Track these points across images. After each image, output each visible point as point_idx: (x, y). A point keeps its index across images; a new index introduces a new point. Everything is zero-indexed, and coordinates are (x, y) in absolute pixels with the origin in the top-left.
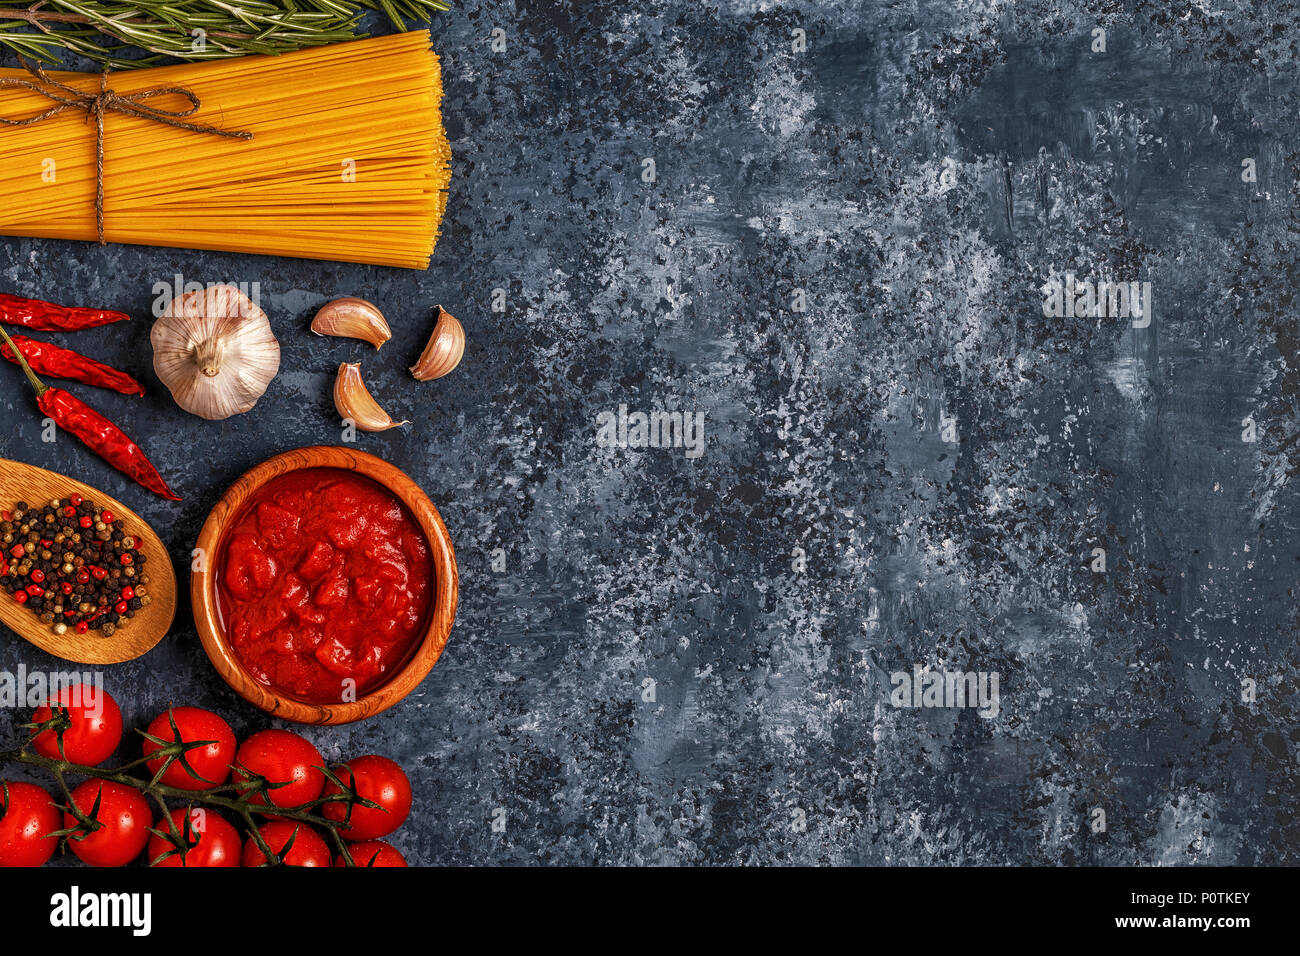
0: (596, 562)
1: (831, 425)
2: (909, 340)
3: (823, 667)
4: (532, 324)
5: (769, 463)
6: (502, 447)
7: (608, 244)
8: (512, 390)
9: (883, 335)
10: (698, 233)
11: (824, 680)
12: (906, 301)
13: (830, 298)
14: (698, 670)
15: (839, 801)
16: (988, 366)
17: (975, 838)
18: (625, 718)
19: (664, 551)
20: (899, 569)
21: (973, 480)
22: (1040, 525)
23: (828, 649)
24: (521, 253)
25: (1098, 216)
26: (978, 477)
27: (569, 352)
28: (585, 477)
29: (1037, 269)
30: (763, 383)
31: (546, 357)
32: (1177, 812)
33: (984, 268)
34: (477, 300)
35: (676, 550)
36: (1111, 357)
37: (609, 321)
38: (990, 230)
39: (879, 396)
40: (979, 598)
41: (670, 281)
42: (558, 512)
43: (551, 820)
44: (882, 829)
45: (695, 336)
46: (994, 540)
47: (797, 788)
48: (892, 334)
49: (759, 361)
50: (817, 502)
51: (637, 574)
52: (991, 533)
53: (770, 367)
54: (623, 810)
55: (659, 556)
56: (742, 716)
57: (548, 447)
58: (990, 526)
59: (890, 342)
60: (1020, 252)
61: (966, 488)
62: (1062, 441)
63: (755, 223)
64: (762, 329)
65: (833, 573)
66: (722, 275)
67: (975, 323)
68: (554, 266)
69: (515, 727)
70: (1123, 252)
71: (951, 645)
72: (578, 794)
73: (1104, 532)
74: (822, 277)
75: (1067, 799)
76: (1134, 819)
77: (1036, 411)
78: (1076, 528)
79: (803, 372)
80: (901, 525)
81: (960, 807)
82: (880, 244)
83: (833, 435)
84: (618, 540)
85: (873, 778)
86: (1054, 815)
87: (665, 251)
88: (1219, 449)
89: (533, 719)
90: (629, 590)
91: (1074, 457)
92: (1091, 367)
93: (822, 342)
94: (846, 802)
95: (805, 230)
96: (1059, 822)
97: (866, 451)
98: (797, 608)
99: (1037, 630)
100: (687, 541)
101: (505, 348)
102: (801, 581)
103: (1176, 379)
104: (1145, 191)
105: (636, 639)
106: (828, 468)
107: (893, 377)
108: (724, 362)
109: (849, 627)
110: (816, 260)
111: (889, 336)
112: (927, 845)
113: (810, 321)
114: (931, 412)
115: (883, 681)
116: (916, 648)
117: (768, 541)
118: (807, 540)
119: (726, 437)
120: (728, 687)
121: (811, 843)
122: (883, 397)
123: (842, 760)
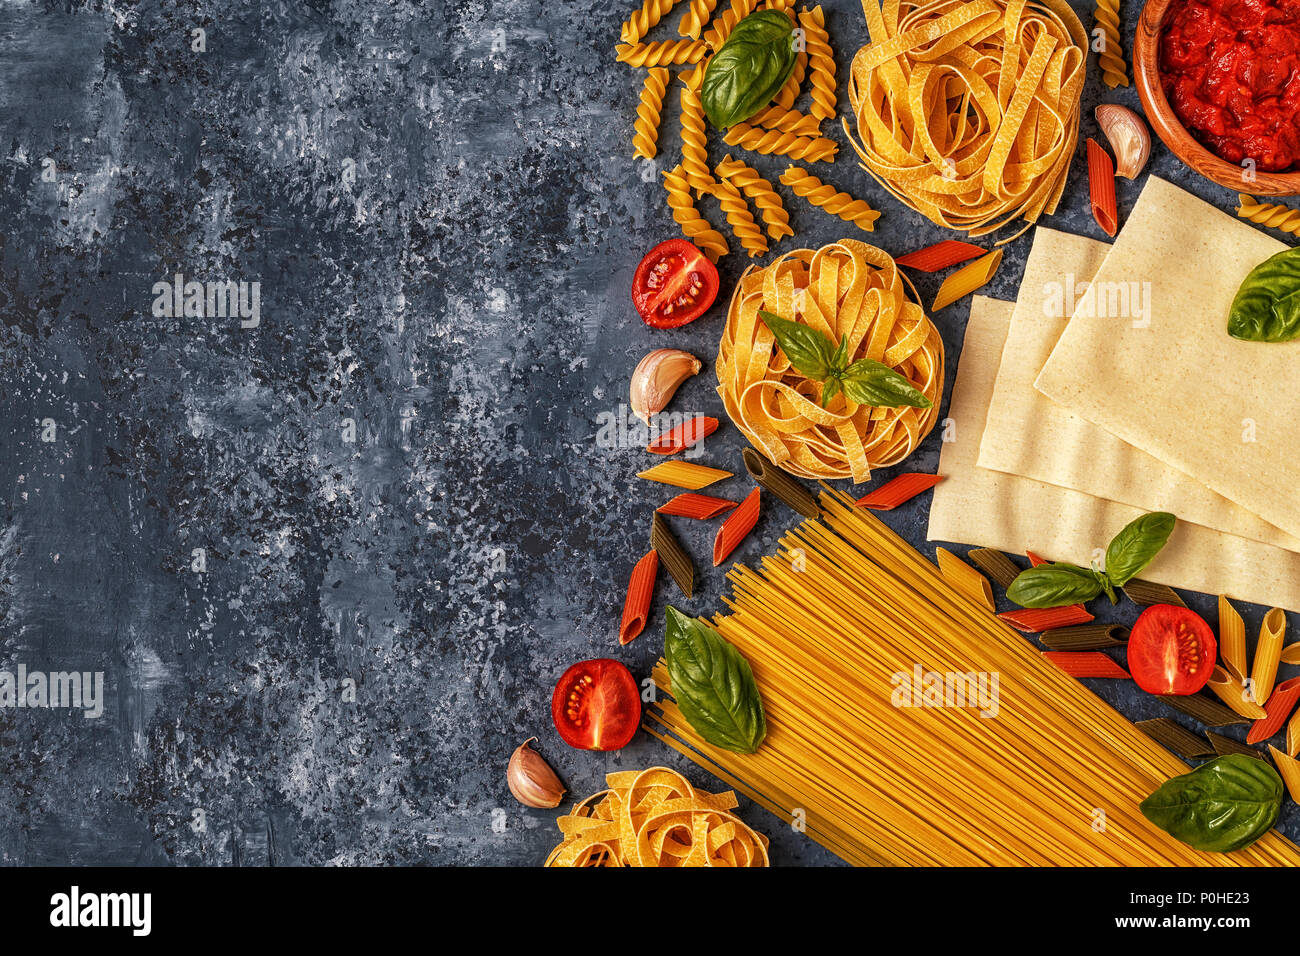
1: (452, 616)
2: (373, 705)
3: (457, 370)
5: (515, 577)
9: (399, 709)
11: (455, 356)
13: (454, 746)
14: (585, 365)
15: (439, 234)
16: (291, 679)
17: (301, 197)
19: (620, 486)
20: (380, 470)
21: (306, 562)
22: (237, 517)
23: (452, 388)
25: (181, 833)
29: (242, 778)
32: (94, 226)
33: (297, 779)
35: (608, 487)
36: (165, 690)
38: (291, 818)
39: (403, 647)
40: (298, 441)
44: (395, 205)
46: (284, 501)
47: (482, 246)
48: (390, 710)
49: (526, 680)
50: (465, 537)
52: (287, 508)
53: (515, 675)
55: (626, 480)
56: (538, 319)
58: (287, 516)
59: (392, 702)
60: (260, 796)
61: (313, 554)
62: (215, 603)
67: (306, 722)
70: (155, 797)
71: (326, 394)
73: (171, 511)
74: (462, 768)
75: (207, 238)
76: (138, 218)
77: (243, 633)
78: (200, 514)
79: (481, 669)
80: (379, 515)
81: (316, 229)
82: (404, 802)
83: (449, 606)
85: (405, 257)
86: (220, 222)
88: (54, 597)
91: (202, 586)
92: (186, 679)
93: (461, 701)
94: (432, 233)
95: (480, 816)
96: (215, 215)
97: (415, 590)
98: (484, 429)
99: (239, 410)
100: (596, 496)
102: (480, 456)
106: (454, 572)
107: (388, 666)
110: (469, 785)
113: (474, 723)
114: (349, 631)
115: (396, 356)
116: (362, 390)
117: (515, 497)
118: (474, 499)
119: (559, 603)
120: (553, 348)
121: (466, 190)
122: (398, 645)
123: (436, 276)
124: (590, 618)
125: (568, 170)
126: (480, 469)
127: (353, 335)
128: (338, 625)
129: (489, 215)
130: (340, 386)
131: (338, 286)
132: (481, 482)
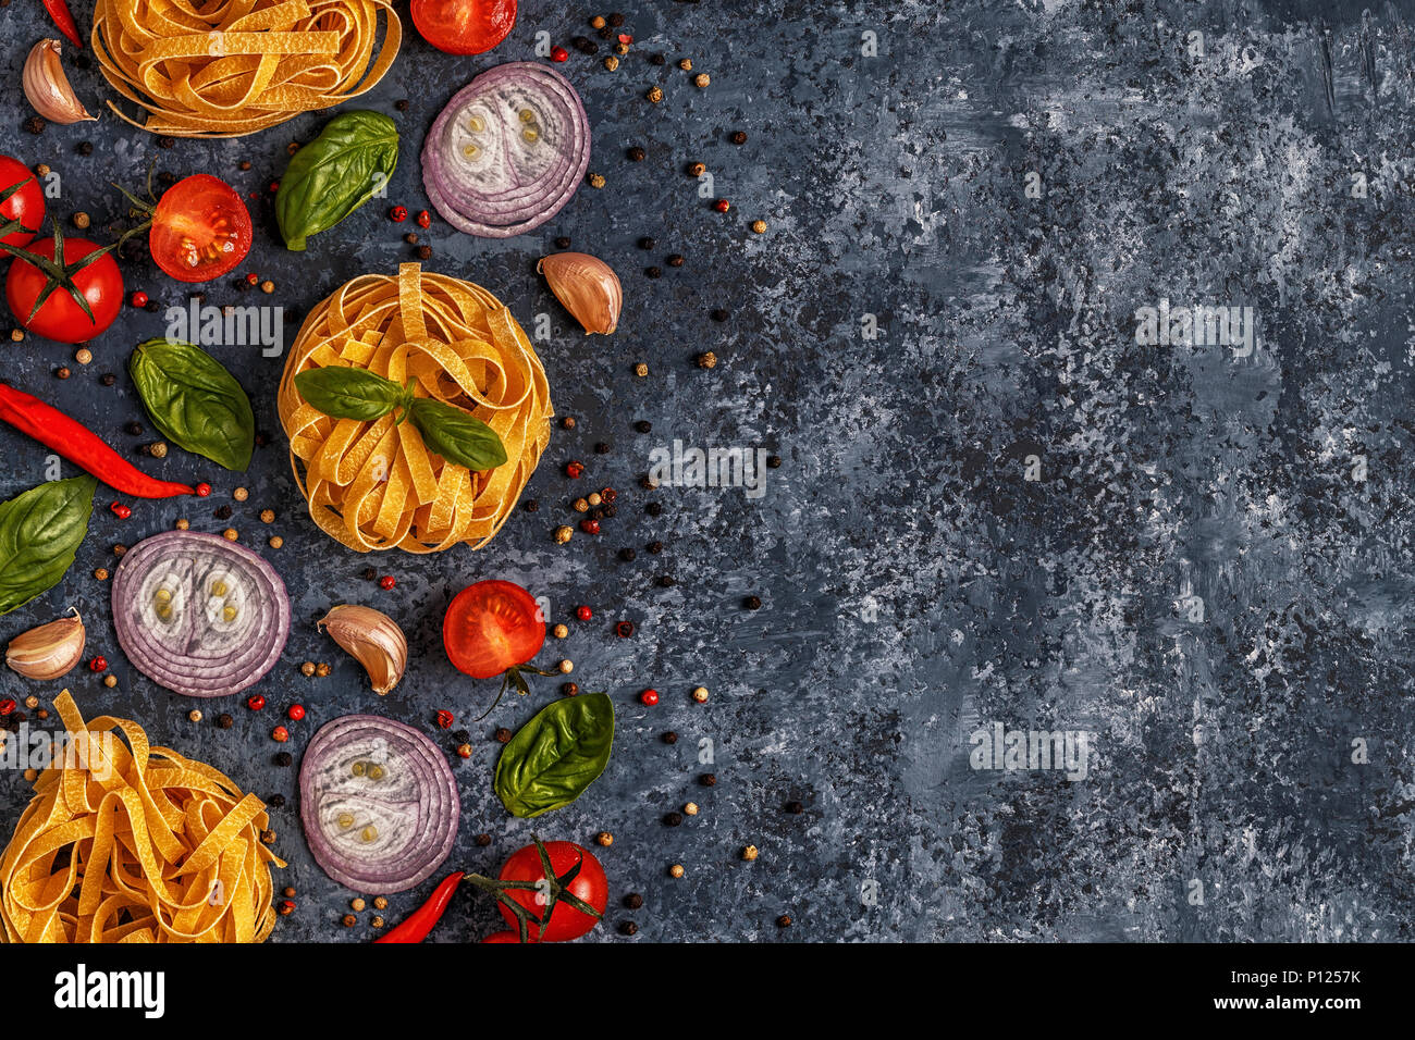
0: (845, 545)
4: (751, 259)
6: (726, 410)
7: (840, 156)
8: (731, 341)
10: (949, 136)
12: (1208, 206)
18: (890, 732)
24: (734, 174)
26: (1305, 417)
27: (799, 290)
28: (826, 441)
30: (1038, 316)
31: (772, 299)
34: (683, 233)
37: (846, 251)
41: (918, 197)
42: (795, 485)
43: (807, 859)
45: (952, 262)
51: (896, 557)
54: (893, 844)
57: (780, 408)
63: (1019, 121)
64: (1033, 251)
65: (1135, 544)
66: (981, 188)
68: (775, 187)
69: (757, 750)
72: (838, 827)
84: (870, 517)
87: (907, 161)
89: (778, 740)
90: (888, 577)
101: (720, 289)
105: (899, 635)
108: (989, 293)
109: (1158, 607)
111: (1189, 250)
112: (1265, 867)
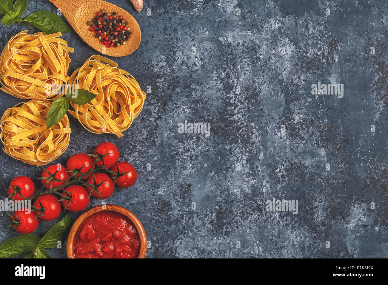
1: (246, 98)
2: (268, 72)
3: (247, 171)
5: (228, 110)
9: (261, 71)
11: (248, 175)
13: (244, 60)
14: (210, 173)
15: (254, 210)
16: (293, 78)
17: (295, 220)
19: (198, 138)
20: (269, 140)
21: (289, 113)
22: (310, 125)
23: (248, 165)
25: (323, 32)
29: (306, 49)
32: (355, 209)
33: (290, 49)
35: (202, 138)
36: (329, 74)
38: (291, 38)
39: (260, 89)
40: (293, 148)
44: (267, 218)
46: (297, 130)
47: (241, 207)
48: (263, 70)
49: (224, 80)
50: (243, 122)
52: (295, 128)
53: (227, 82)
55: (197, 140)
56: (224, 186)
58: (295, 126)
59: (263, 73)
60: (300, 44)
61: (288, 115)
62: (316, 100)
67: (288, 66)
70: (331, 43)
71: (285, 162)
73: (329, 126)
74: (242, 54)
75: (322, 207)
76: (342, 212)
77: (307, 91)
78: (321, 126)
79: (237, 83)
80: (269, 127)
82: (258, 43)
83: (247, 101)
85: (264, 203)
86: (318, 212)
88: (363, 100)
91: (320, 104)
92: (323, 77)
93: (243, 74)
94: (256, 211)
95: (236, 40)
96: (320, 214)
97: (257, 106)
98: (239, 153)
99: (310, 157)
102: (240, 145)
103: (349, 80)
104: (337, 24)
106: (246, 111)
107: (264, 83)
110: (240, 49)
113: (239, 67)
114: (276, 93)
115: (265, 174)
116: (275, 164)
117: (229, 134)
118: (241, 133)
119: (215, 103)
120: (219, 178)
121: (246, 223)
122: (262, 89)
123: (254, 198)
124: (206, 99)
125: (217, 230)
126: (239, 142)
127: (278, 180)
128: (279, 95)
129: (239, 216)
130: (281, 165)
131: (283, 194)
132: (239, 138)
